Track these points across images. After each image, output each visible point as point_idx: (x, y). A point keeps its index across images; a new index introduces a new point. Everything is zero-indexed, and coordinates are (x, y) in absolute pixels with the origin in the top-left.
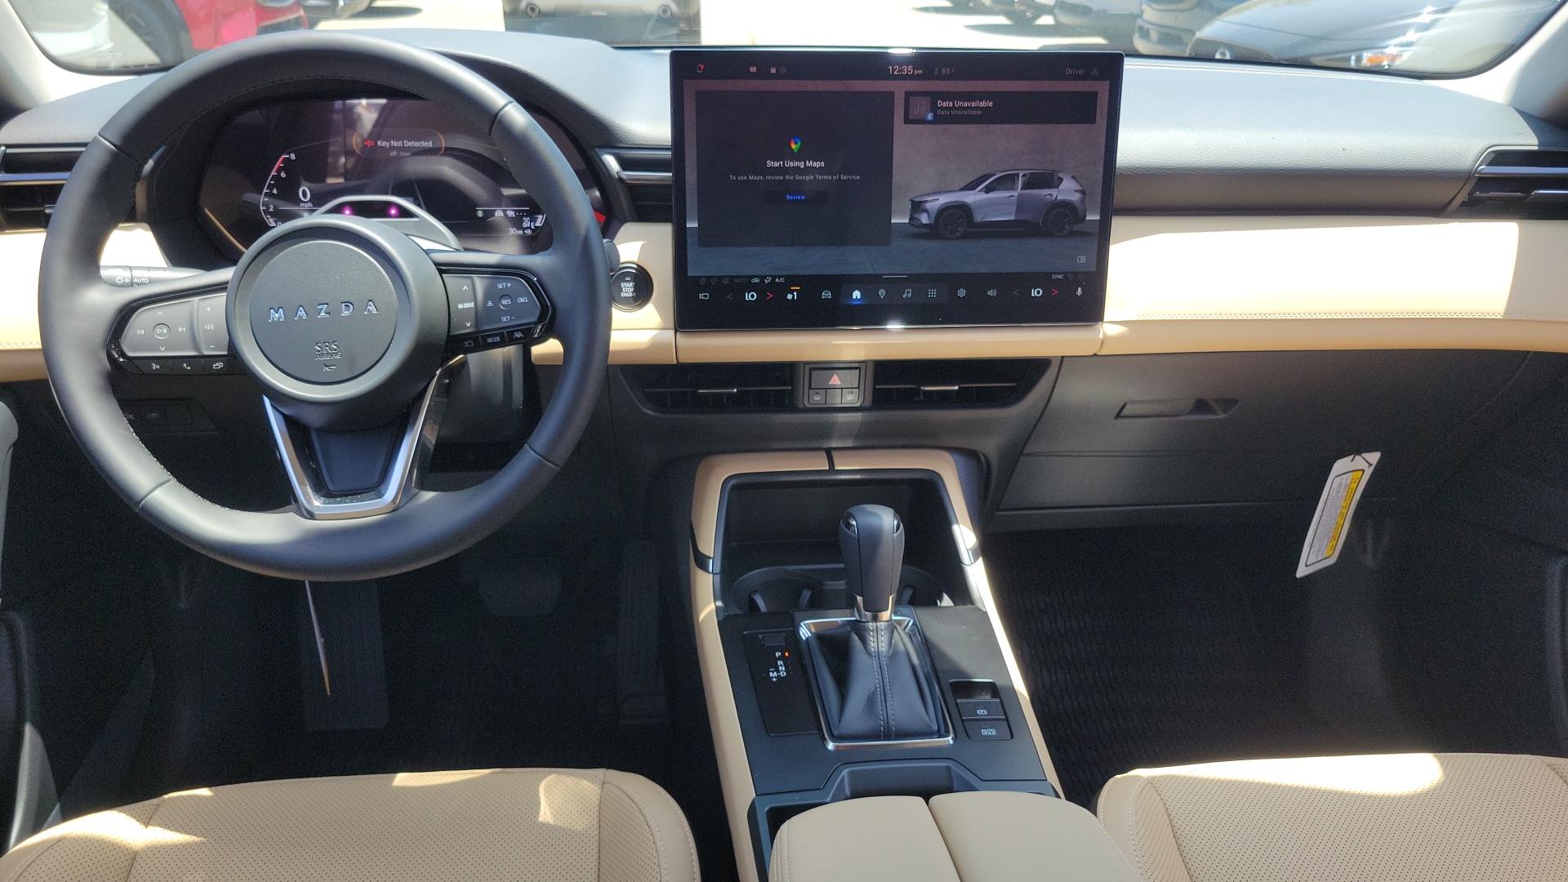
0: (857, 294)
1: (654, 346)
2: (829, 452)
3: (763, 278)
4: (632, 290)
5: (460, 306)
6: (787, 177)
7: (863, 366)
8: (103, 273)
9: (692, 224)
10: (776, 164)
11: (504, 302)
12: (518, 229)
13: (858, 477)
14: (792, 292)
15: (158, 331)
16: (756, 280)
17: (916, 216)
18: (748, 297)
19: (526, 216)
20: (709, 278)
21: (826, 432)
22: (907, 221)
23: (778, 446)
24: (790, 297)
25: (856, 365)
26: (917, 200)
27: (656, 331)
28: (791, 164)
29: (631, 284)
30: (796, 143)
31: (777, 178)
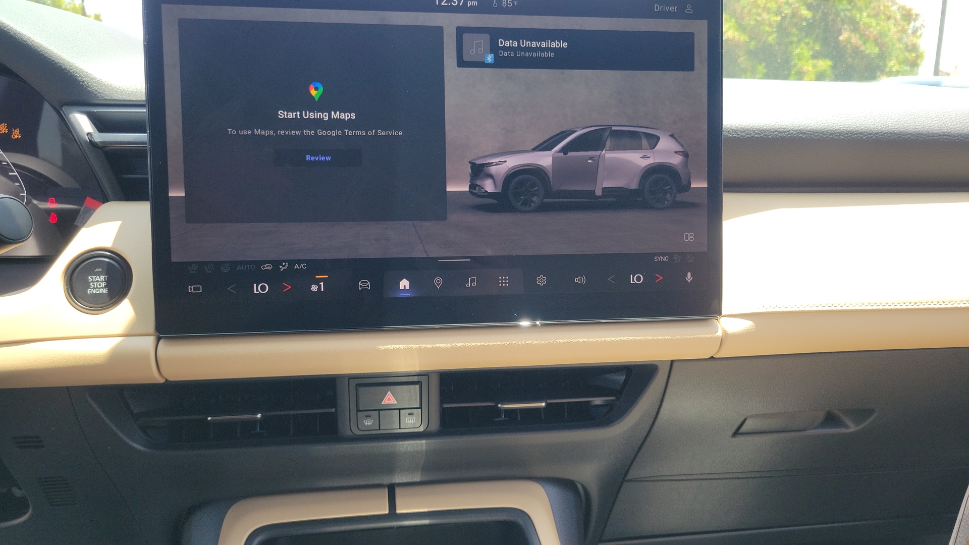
0: (405, 284)
1: (115, 358)
2: (392, 489)
3: (276, 263)
4: (103, 285)
6: (306, 132)
7: (424, 380)
9: (176, 193)
10: (291, 115)
14: (317, 282)
16: (268, 267)
17: (478, 183)
18: (257, 289)
20: (201, 264)
21: (389, 464)
22: (467, 189)
23: (331, 484)
25: (416, 379)
26: (478, 162)
27: (121, 339)
28: (312, 116)
29: (102, 278)
30: (316, 89)
31: (293, 132)
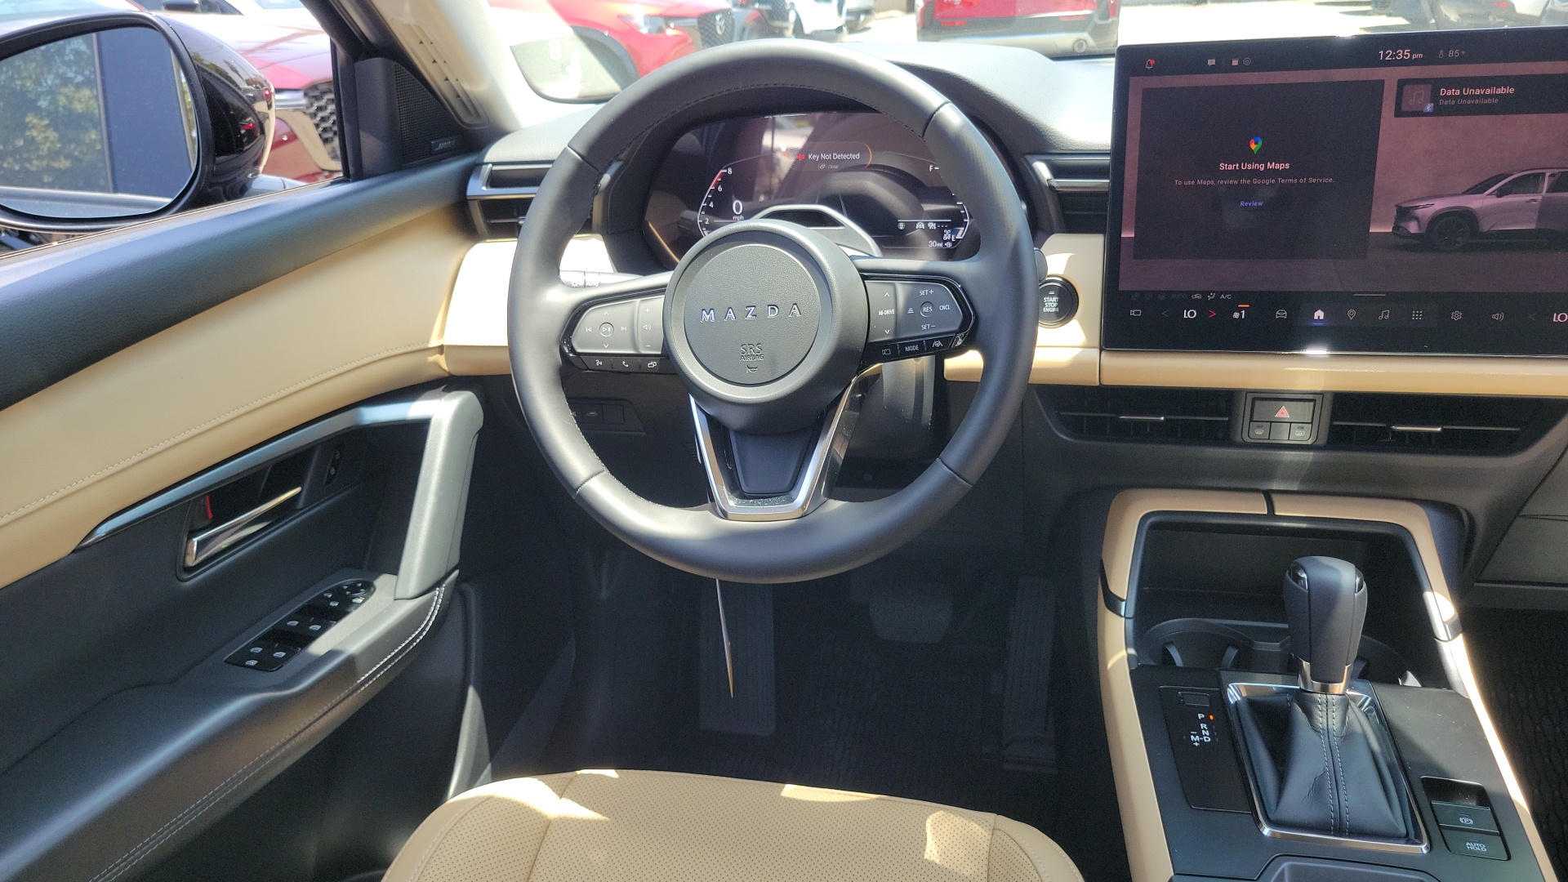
0: (1319, 314)
1: (1075, 364)
2: (1268, 495)
3: (1205, 294)
4: (1055, 305)
5: (881, 313)
6: (1243, 181)
7: (1319, 398)
8: (563, 276)
9: (1128, 234)
10: (1231, 167)
11: (925, 309)
12: (938, 242)
13: (1304, 525)
14: (1239, 310)
15: (604, 329)
16: (1198, 296)
17: (1402, 224)
18: (1187, 315)
19: (947, 229)
20: (1141, 292)
21: (1267, 471)
22: (1391, 230)
24: (1236, 315)
25: (1311, 397)
26: (1404, 205)
27: (1081, 350)
28: (1249, 166)
29: (1055, 299)
30: (1256, 143)
31: (1231, 182)
